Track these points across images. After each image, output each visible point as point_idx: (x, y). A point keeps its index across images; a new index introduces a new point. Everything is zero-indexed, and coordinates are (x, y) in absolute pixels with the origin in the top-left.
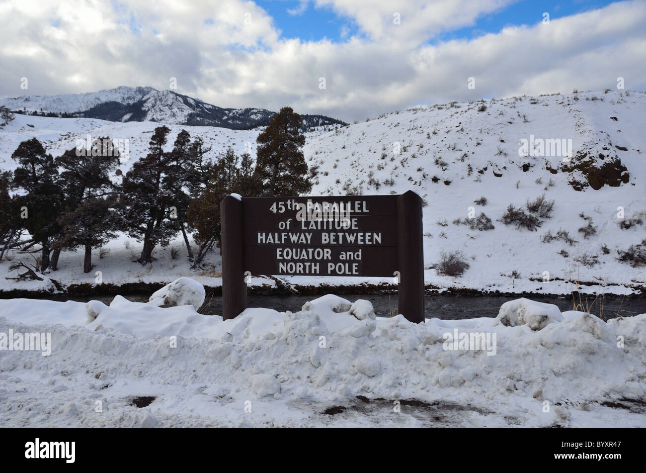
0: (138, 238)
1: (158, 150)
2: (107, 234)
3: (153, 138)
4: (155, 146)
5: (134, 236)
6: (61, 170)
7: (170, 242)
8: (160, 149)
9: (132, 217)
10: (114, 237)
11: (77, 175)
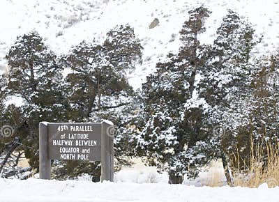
0: (159, 167)
1: (193, 42)
2: (119, 160)
3: (188, 24)
4: (188, 35)
5: (153, 164)
6: (67, 71)
7: (200, 174)
8: (195, 39)
9: (150, 138)
10: (128, 164)
11: (86, 78)
